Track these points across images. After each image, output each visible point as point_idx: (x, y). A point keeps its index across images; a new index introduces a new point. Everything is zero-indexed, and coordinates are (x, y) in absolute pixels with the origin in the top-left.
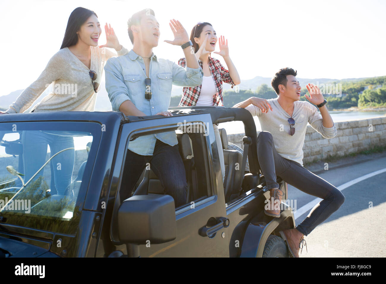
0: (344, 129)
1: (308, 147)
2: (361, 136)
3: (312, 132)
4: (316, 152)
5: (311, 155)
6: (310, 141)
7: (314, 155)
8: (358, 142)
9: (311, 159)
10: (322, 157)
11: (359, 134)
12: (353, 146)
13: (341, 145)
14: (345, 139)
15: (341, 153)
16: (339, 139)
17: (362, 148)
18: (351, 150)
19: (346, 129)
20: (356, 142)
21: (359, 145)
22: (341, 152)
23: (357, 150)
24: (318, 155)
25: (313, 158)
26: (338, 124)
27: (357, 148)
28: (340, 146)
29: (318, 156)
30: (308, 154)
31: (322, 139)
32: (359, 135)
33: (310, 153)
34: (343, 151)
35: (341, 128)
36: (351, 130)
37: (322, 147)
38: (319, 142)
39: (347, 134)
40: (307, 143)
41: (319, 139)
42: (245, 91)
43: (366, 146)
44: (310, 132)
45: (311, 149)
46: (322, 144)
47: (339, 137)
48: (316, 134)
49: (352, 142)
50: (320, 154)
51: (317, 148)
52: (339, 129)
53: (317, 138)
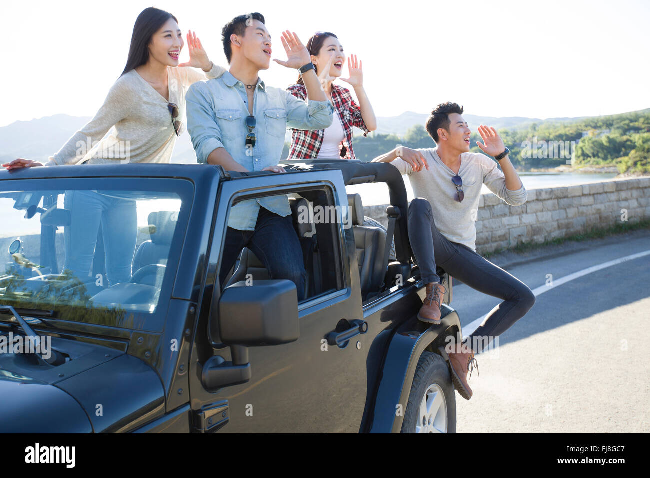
0: (545, 200)
1: (487, 228)
2: (572, 212)
3: (494, 204)
4: (499, 237)
5: (492, 242)
6: (491, 219)
7: (496, 241)
8: (566, 221)
9: (491, 247)
10: (510, 244)
11: (569, 208)
12: (559, 227)
13: (539, 225)
14: (546, 217)
15: (540, 239)
16: (537, 216)
17: (572, 230)
18: (556, 234)
19: (549, 199)
20: (563, 222)
21: (568, 226)
22: (539, 237)
23: (564, 234)
24: (503, 241)
25: (495, 245)
26: (535, 192)
27: (565, 230)
28: (538, 227)
29: (502, 243)
30: (487, 239)
31: (510, 216)
32: (568, 211)
33: (490, 238)
34: (543, 236)
35: (541, 198)
36: (556, 201)
37: (509, 229)
38: (505, 220)
39: (549, 208)
40: (486, 222)
41: (505, 215)
42: (386, 137)
43: (579, 228)
44: (491, 204)
45: (492, 232)
46: (509, 224)
47: (536, 212)
48: (501, 208)
49: (558, 221)
50: (506, 239)
51: (502, 231)
52: (537, 200)
53: (501, 213)
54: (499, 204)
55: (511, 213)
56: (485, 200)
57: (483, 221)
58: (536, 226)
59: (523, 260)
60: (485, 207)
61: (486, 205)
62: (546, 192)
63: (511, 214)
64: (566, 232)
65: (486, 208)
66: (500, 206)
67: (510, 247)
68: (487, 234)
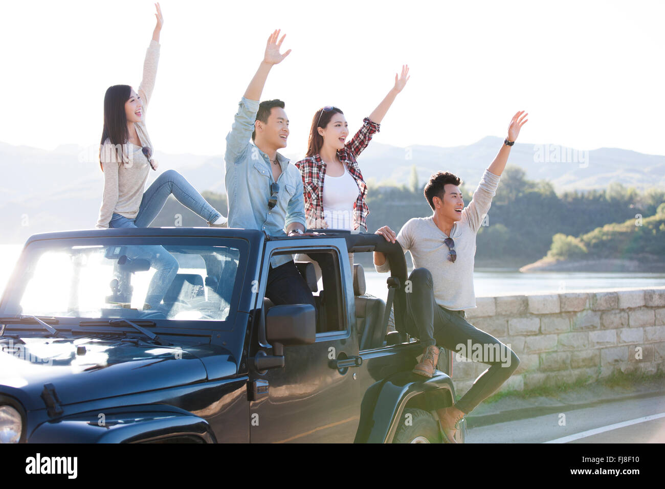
0: (658, 307)
1: (564, 345)
3: (576, 310)
4: (583, 360)
5: (573, 368)
6: (571, 332)
7: (579, 367)
9: (571, 375)
10: (600, 373)
13: (649, 347)
14: (661, 334)
15: (650, 368)
16: (645, 331)
22: (649, 364)
24: (590, 367)
25: (577, 372)
26: (643, 294)
29: (588, 370)
30: (564, 362)
31: (601, 329)
33: (568, 361)
34: (656, 363)
35: (651, 304)
37: (600, 349)
38: (594, 335)
40: (562, 336)
41: (594, 328)
44: (571, 309)
45: (572, 352)
46: (599, 341)
47: (643, 326)
48: (586, 315)
50: (595, 366)
51: (589, 351)
52: (646, 306)
53: (587, 325)
54: (584, 310)
55: (602, 324)
56: (561, 302)
57: (558, 334)
60: (561, 313)
61: (563, 310)
62: (661, 296)
63: (604, 327)
65: (563, 314)
66: (585, 313)
67: (600, 377)
68: (564, 355)
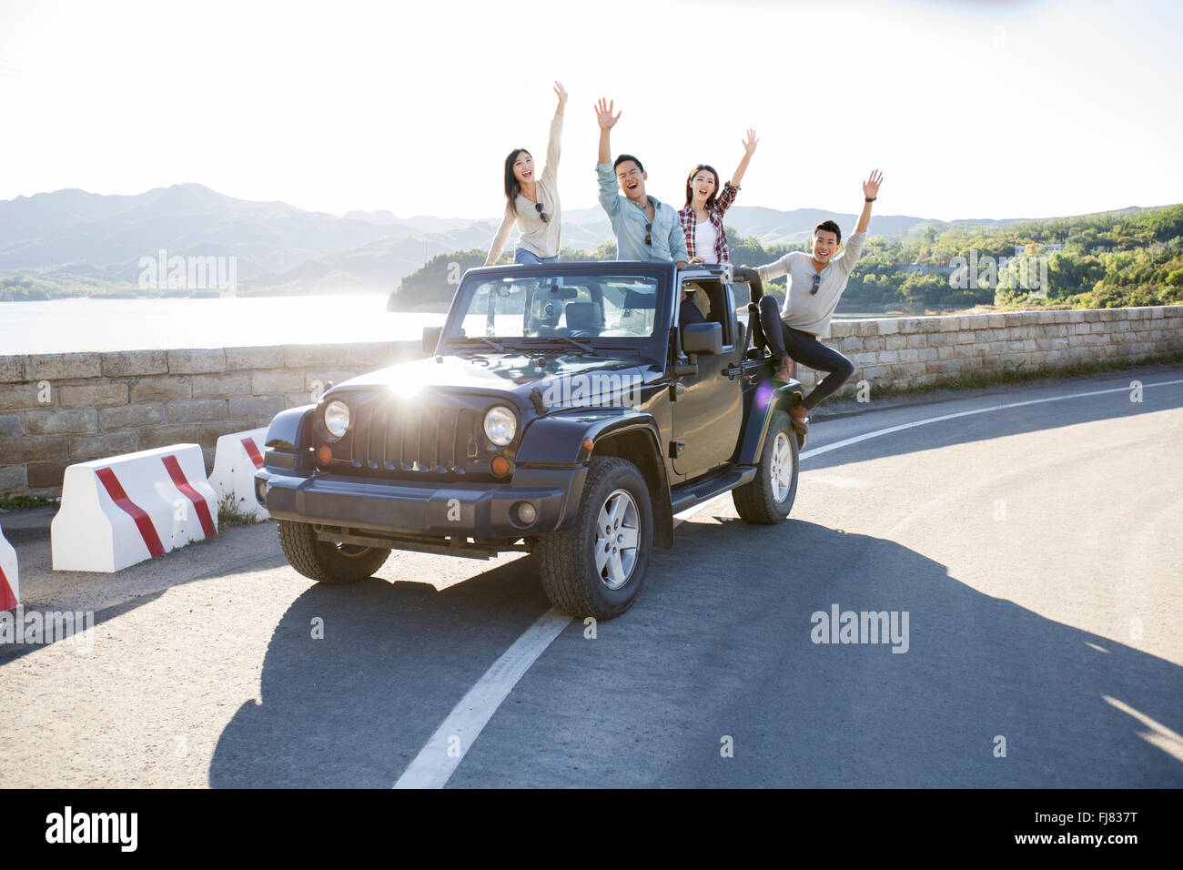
0: (909, 334)
2: (945, 352)
8: (937, 363)
11: (941, 346)
12: (927, 369)
13: (901, 366)
14: (911, 356)
15: (902, 383)
16: (899, 354)
17: (945, 375)
18: (923, 379)
19: (914, 334)
20: (933, 364)
21: (939, 370)
22: (901, 380)
23: (934, 379)
26: (897, 323)
27: (935, 375)
28: (900, 368)
32: (940, 349)
34: (906, 380)
35: (903, 331)
36: (925, 335)
37: (862, 368)
39: (915, 345)
41: (858, 351)
43: (954, 374)
44: (839, 336)
47: (897, 349)
49: (926, 362)
52: (899, 333)
53: (853, 348)
55: (865, 348)
58: (897, 366)
59: (879, 407)
60: (832, 338)
62: (911, 324)
63: (866, 350)
64: (937, 377)
66: (851, 339)
